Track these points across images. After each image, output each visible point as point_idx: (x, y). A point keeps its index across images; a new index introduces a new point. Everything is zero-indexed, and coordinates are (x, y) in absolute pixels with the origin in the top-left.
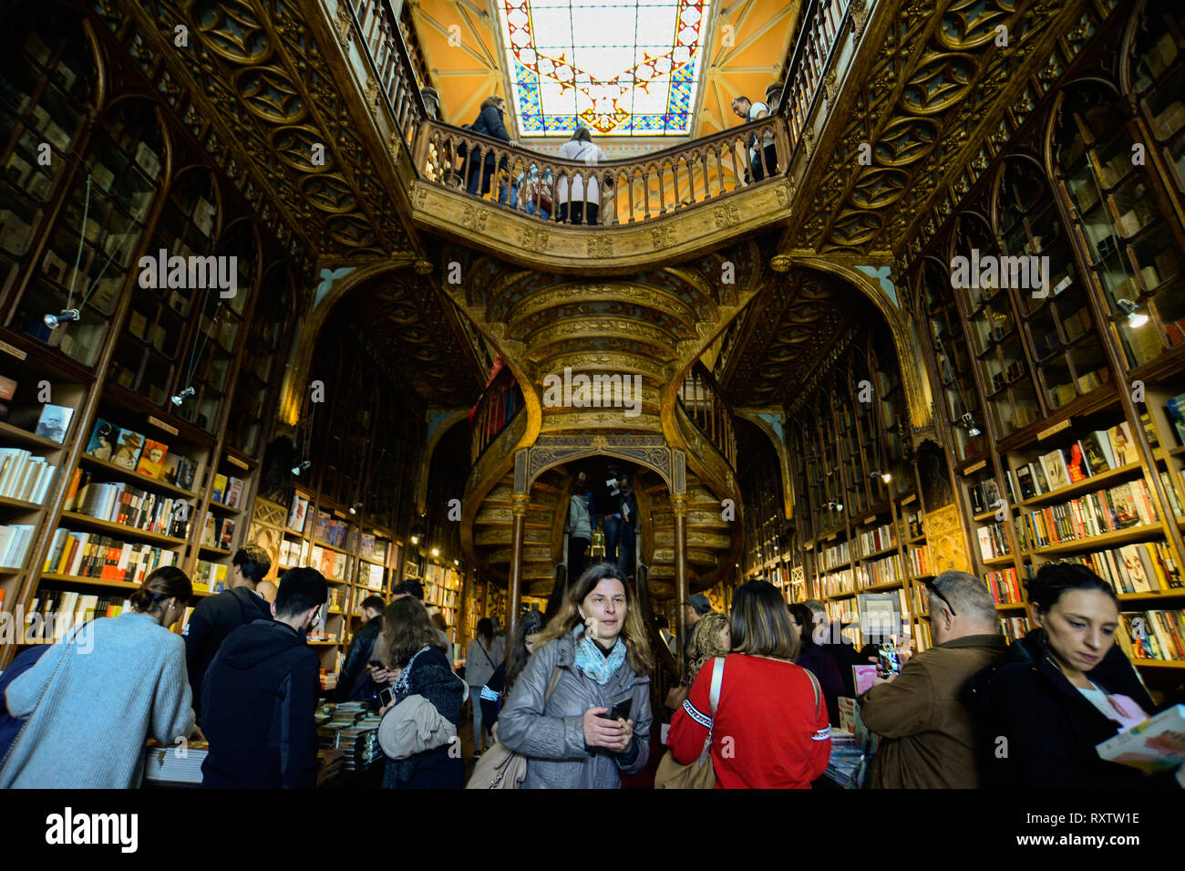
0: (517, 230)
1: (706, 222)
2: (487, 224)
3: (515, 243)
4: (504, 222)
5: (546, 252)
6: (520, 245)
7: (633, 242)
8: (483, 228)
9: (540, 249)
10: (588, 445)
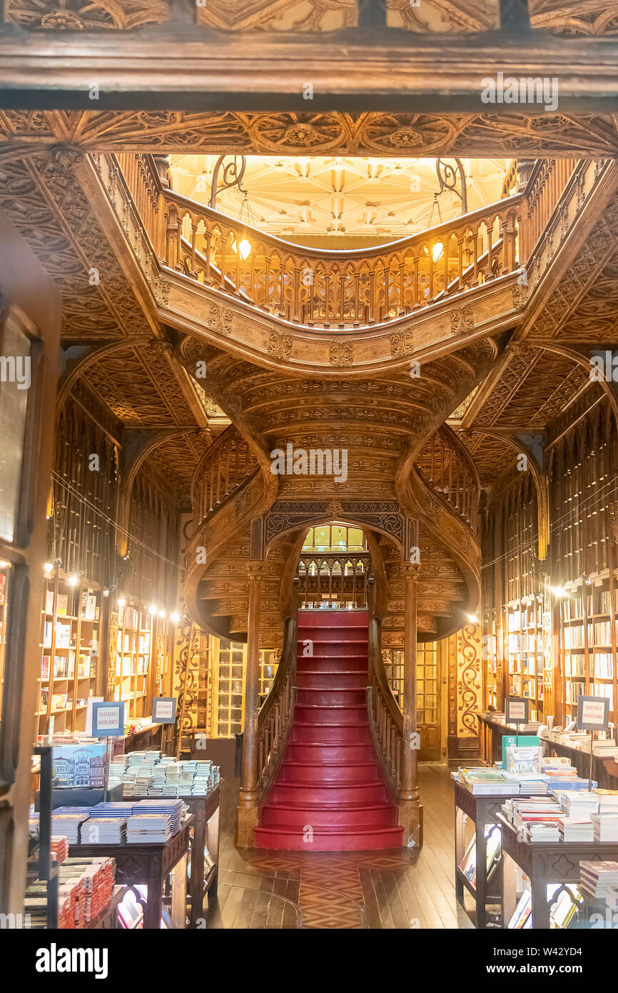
0: (262, 333)
1: (441, 327)
2: (233, 325)
3: (261, 349)
4: (249, 324)
5: (291, 360)
6: (265, 351)
7: (372, 348)
8: (229, 330)
9: (284, 355)
10: (323, 511)
